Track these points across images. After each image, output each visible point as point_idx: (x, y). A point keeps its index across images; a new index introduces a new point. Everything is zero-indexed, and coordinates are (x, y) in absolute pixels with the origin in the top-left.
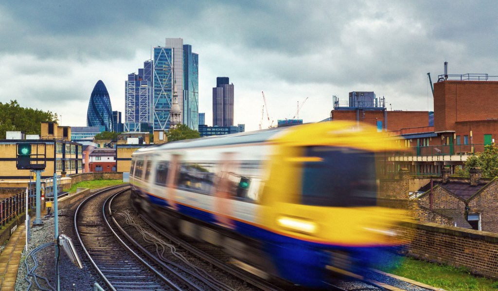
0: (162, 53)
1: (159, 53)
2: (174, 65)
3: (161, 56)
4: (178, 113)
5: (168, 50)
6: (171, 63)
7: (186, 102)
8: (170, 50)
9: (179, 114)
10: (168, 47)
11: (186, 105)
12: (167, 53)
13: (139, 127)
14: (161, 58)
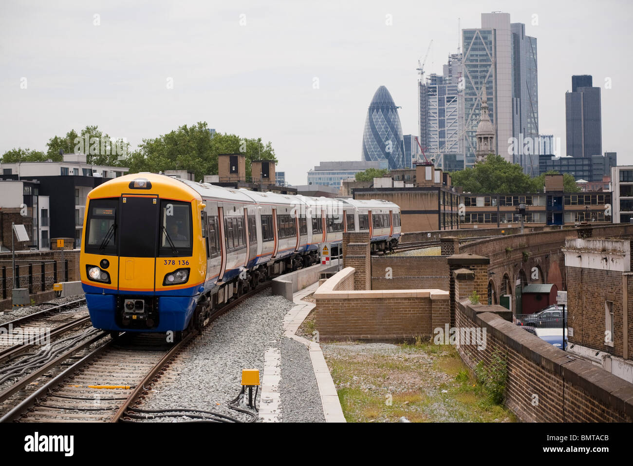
0: (476, 38)
1: (471, 38)
2: (495, 57)
3: (475, 44)
4: (490, 136)
5: (485, 33)
6: (491, 54)
7: (517, 117)
8: (489, 32)
9: (492, 138)
10: (487, 28)
11: (517, 122)
12: (485, 38)
13: (440, 161)
14: (475, 46)
